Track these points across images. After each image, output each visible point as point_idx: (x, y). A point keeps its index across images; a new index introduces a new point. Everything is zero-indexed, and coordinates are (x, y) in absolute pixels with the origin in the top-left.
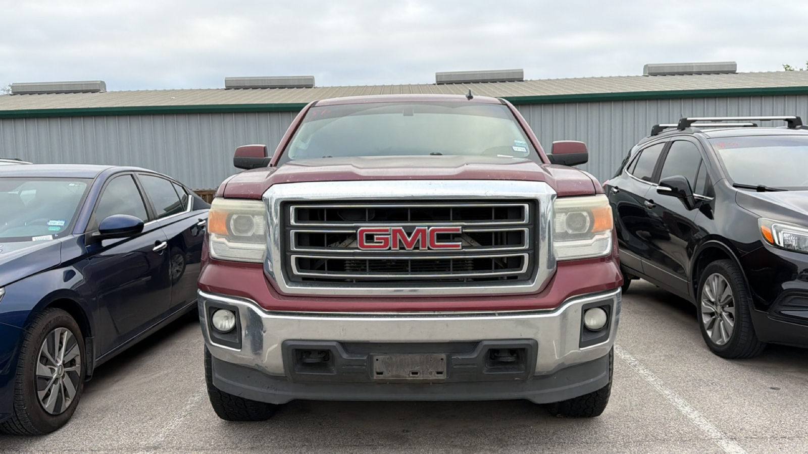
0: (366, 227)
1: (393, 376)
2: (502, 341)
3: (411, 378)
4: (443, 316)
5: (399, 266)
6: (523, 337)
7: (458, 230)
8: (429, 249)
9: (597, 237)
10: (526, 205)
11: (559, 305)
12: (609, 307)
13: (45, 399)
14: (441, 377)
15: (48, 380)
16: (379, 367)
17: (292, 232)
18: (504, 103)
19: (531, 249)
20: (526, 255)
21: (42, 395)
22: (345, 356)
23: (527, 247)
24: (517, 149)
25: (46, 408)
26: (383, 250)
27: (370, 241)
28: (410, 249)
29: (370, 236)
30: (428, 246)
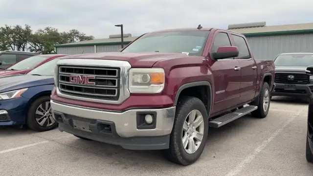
0: (72, 74)
1: (79, 128)
2: (102, 121)
3: (83, 130)
4: (92, 109)
6: (109, 120)
7: (93, 78)
9: (152, 85)
10: (117, 70)
11: (123, 110)
12: (154, 115)
13: (40, 121)
14: (90, 131)
15: (42, 116)
16: (75, 124)
17: (60, 75)
18: (210, 31)
19: (119, 87)
20: (116, 89)
21: (38, 120)
22: (64, 118)
23: (116, 86)
24: (194, 50)
25: (40, 124)
26: (75, 83)
27: (73, 80)
28: (81, 84)
29: (73, 78)
30: (86, 83)
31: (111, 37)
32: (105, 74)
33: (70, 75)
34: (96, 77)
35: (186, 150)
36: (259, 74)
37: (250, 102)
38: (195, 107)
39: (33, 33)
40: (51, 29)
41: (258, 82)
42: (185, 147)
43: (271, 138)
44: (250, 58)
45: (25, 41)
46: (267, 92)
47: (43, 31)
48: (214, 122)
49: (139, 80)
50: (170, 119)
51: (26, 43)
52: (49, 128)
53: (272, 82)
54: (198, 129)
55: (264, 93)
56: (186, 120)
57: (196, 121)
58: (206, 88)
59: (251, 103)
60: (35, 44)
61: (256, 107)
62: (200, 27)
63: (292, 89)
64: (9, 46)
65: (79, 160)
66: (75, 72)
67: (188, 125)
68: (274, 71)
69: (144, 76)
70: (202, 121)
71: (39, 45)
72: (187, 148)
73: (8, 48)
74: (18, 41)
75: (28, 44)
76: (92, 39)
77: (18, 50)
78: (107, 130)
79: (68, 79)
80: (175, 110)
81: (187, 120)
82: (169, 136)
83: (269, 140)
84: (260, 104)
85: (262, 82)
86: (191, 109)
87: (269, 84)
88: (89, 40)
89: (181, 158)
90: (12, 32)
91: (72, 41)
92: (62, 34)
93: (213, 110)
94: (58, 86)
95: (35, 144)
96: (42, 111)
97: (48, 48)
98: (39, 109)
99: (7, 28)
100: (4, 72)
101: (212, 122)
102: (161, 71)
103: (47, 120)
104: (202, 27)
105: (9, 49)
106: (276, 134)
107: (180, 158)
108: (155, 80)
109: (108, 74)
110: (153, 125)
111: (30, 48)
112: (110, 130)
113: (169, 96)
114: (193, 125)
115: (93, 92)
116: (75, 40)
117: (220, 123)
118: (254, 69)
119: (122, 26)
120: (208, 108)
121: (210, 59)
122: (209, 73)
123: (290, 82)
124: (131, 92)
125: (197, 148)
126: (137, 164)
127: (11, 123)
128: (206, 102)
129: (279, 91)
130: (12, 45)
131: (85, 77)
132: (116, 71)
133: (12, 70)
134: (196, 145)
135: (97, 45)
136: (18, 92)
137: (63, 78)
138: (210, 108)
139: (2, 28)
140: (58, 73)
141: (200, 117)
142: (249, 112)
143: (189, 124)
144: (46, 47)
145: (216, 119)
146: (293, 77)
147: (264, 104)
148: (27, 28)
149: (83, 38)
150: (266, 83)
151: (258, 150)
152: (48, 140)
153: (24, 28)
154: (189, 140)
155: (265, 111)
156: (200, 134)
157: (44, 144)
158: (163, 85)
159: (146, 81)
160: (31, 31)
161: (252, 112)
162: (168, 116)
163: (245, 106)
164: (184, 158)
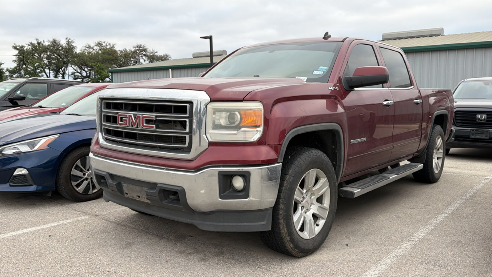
0: (121, 112)
1: (131, 196)
2: (166, 185)
3: (137, 199)
4: (150, 167)
5: (132, 136)
6: (176, 185)
7: (153, 118)
8: (142, 128)
9: (243, 129)
10: (188, 105)
11: (197, 169)
12: (246, 177)
13: (78, 185)
14: (149, 201)
15: (81, 178)
16: (125, 190)
17: (103, 114)
18: (343, 41)
19: (190, 133)
20: (187, 136)
21: (74, 183)
22: (110, 181)
23: (187, 130)
24: (315, 72)
25: (77, 189)
26: (125, 126)
27: (122, 121)
28: (135, 127)
29: (122, 118)
30: (141, 126)
31: (196, 56)
32: (170, 112)
33: (117, 113)
34: (156, 116)
35: (300, 233)
36: (426, 111)
37: (411, 157)
38: (314, 164)
39: (78, 51)
40: (104, 44)
41: (424, 125)
42: (298, 229)
43: (443, 215)
44: (411, 85)
45: (66, 64)
46: (439, 142)
47: (92, 48)
48: (348, 189)
49: (223, 122)
50: (272, 183)
51: (67, 67)
52: (92, 196)
53: (448, 125)
54: (320, 200)
55: (435, 143)
56: (300, 186)
57: (317, 186)
58: (333, 134)
59: (413, 158)
60: (81, 68)
61: (421, 166)
62: (327, 36)
63: (483, 137)
64: (41, 72)
65: (133, 247)
66: (126, 109)
67: (302, 194)
68: (452, 108)
69: (231, 115)
70: (327, 187)
71: (86, 69)
72: (302, 229)
73: (40, 74)
74: (54, 63)
75: (69, 68)
76: (168, 59)
77: (56, 77)
78: (174, 200)
79: (114, 120)
80: (280, 169)
81: (302, 186)
82: (271, 211)
83: (440, 219)
84: (427, 161)
85: (430, 125)
86: (308, 168)
87: (444, 127)
88: (162, 60)
89: (292, 246)
90: (45, 49)
91: (136, 63)
92: (121, 52)
93: (345, 170)
94: (101, 132)
95: (68, 221)
96: (81, 171)
97: (100, 74)
98: (77, 168)
99: (39, 43)
100: (26, 110)
101: (344, 189)
102: (257, 106)
103: (89, 184)
104: (330, 36)
105: (42, 76)
106: (451, 209)
107: (290, 246)
108: (248, 121)
109: (175, 112)
110: (245, 192)
111: (73, 74)
112: (178, 200)
113: (271, 146)
114: (312, 194)
115: (151, 141)
116: (141, 61)
117: (357, 191)
118: (417, 104)
119: (211, 38)
120: (336, 167)
121: (341, 87)
122: (340, 110)
123: (481, 124)
124: (210, 140)
125: (318, 230)
126: (223, 253)
127: (33, 188)
128: (334, 156)
129: (460, 140)
130: (46, 70)
131: (139, 117)
132: (186, 106)
133: (40, 107)
134: (318, 225)
135: (174, 68)
136: (44, 140)
137: (108, 119)
138: (340, 167)
139: (31, 44)
140: (101, 112)
141: (323, 180)
142: (409, 172)
143: (305, 191)
144: (97, 72)
145: (351, 185)
146: (484, 117)
147: (435, 161)
148: (68, 43)
149: (153, 59)
150: (438, 128)
151: (420, 234)
152: (89, 214)
153: (63, 43)
154: (304, 217)
155: (436, 172)
156: (324, 209)
157: (81, 221)
158: (261, 129)
159: (234, 123)
160: (74, 47)
161: (414, 174)
162: (270, 179)
163: (401, 164)
164: (296, 246)
